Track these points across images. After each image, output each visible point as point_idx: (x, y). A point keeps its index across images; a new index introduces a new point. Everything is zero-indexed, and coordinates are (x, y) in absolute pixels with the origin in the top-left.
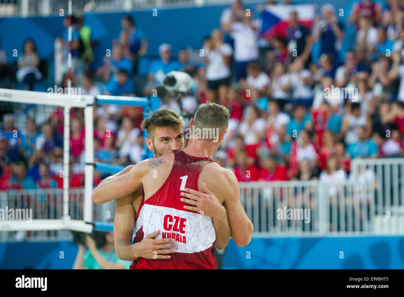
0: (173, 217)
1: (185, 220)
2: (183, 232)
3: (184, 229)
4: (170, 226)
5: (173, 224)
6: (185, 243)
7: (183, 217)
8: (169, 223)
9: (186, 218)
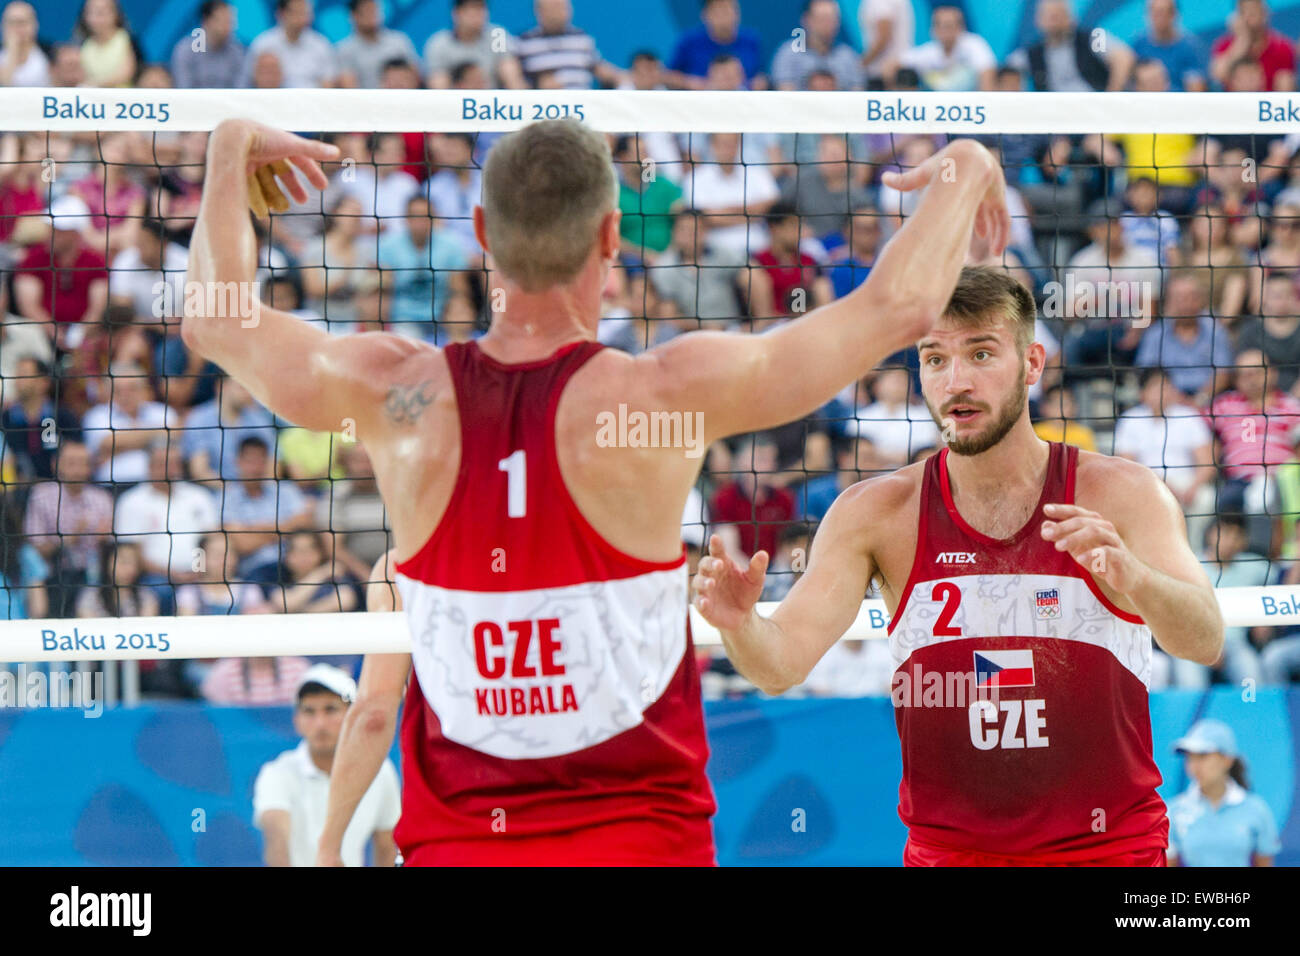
0: (504, 628)
1: (555, 623)
2: (561, 670)
3: (558, 659)
4: (500, 663)
5: (508, 651)
6: (575, 707)
7: (546, 615)
8: (492, 652)
9: (559, 614)
